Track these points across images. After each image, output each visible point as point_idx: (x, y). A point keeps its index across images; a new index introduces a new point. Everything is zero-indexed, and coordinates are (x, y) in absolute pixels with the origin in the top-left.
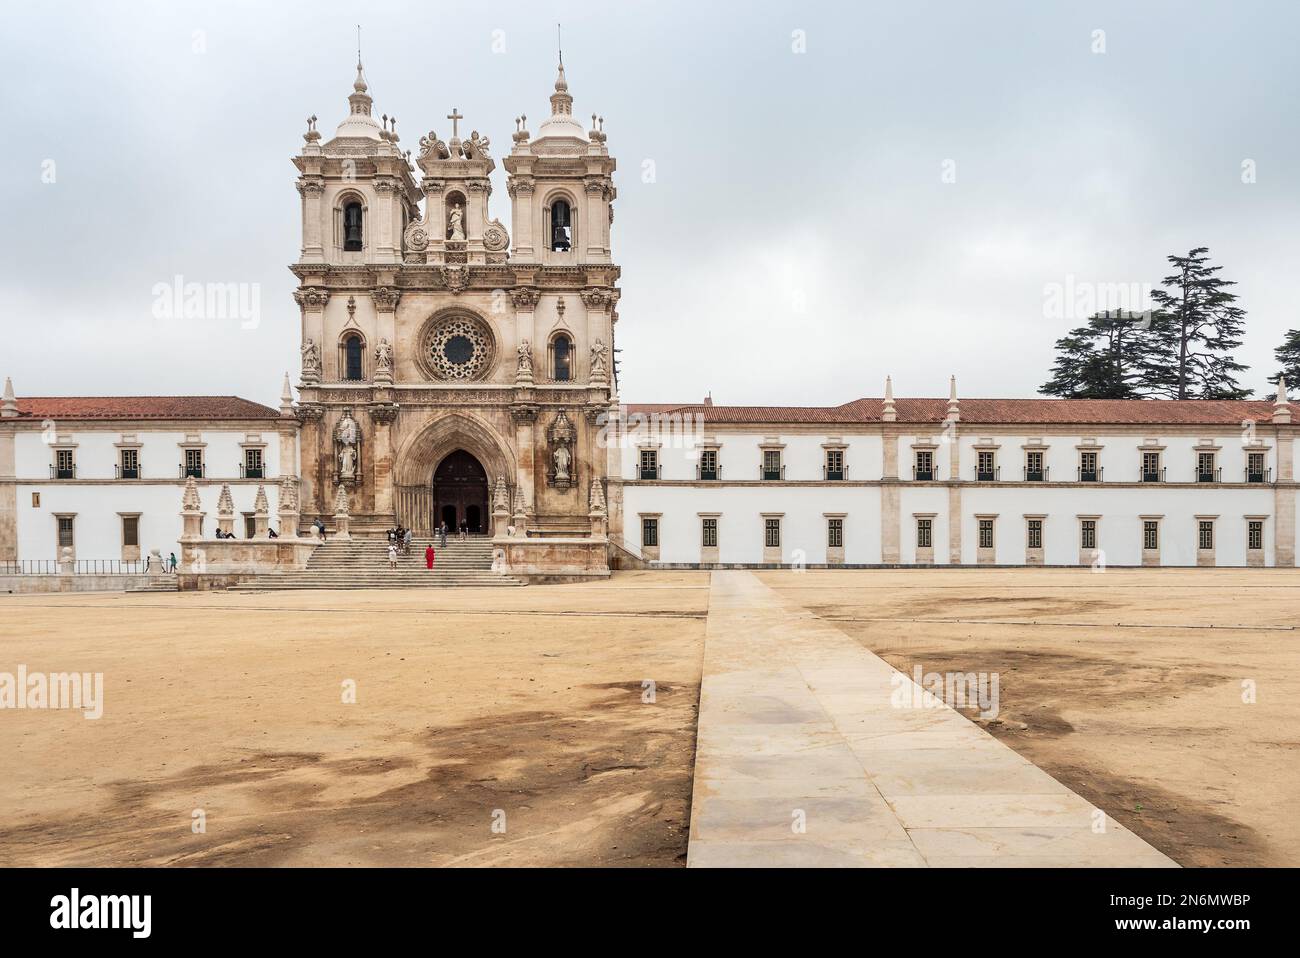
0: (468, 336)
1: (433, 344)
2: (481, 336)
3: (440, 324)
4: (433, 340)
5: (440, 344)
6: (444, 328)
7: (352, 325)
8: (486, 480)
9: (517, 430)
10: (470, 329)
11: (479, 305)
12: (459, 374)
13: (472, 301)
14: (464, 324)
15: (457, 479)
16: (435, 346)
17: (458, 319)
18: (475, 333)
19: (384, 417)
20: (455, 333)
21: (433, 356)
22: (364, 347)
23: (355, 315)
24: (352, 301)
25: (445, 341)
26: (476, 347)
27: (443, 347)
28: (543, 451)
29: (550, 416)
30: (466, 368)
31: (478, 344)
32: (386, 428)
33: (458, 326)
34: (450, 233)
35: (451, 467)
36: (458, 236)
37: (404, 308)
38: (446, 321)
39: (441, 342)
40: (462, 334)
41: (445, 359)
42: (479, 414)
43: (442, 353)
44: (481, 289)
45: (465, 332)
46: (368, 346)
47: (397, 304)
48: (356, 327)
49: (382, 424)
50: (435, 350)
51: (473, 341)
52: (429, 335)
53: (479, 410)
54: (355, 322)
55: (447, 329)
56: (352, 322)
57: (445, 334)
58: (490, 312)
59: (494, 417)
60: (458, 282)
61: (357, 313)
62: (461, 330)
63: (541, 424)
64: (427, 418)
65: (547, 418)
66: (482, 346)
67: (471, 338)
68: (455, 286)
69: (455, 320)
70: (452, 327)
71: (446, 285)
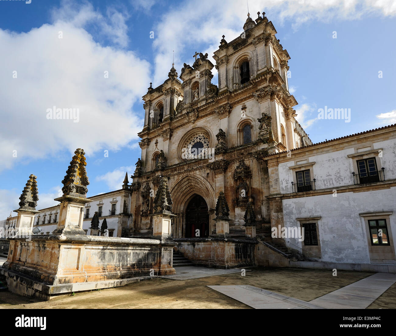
0: (201, 141)
3: (189, 139)
7: (157, 150)
9: (216, 177)
10: (202, 137)
11: (205, 124)
13: (200, 123)
14: (199, 136)
18: (204, 138)
20: (196, 141)
23: (158, 146)
24: (157, 141)
25: (191, 146)
26: (204, 145)
28: (231, 186)
29: (235, 165)
31: (205, 142)
33: (197, 138)
36: (196, 99)
37: (174, 137)
38: (192, 137)
40: (198, 141)
42: (198, 173)
44: (204, 116)
45: (200, 139)
47: (171, 136)
48: (158, 150)
51: (203, 143)
52: (185, 145)
53: (198, 171)
54: (158, 149)
55: (192, 141)
56: (156, 149)
57: (191, 143)
58: (208, 125)
59: (205, 174)
60: (193, 117)
61: (158, 144)
62: (198, 139)
63: (230, 171)
64: (176, 181)
65: (233, 168)
66: (207, 143)
67: (202, 141)
68: (192, 119)
69: (195, 136)
70: (194, 139)
71: (189, 121)
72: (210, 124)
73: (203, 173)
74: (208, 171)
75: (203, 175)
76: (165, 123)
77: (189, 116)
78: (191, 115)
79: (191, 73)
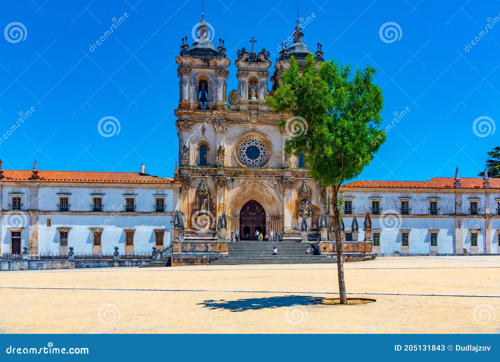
0: (257, 146)
1: (240, 149)
2: (263, 146)
3: (244, 139)
4: (241, 147)
5: (244, 149)
6: (246, 142)
7: (203, 139)
8: (265, 214)
9: (284, 191)
10: (258, 142)
11: (266, 132)
12: (253, 164)
13: (261, 128)
14: (256, 140)
15: (251, 214)
16: (242, 150)
17: (253, 137)
18: (261, 144)
19: (221, 183)
20: (251, 144)
21: (240, 155)
22: (209, 149)
23: (205, 134)
25: (246, 148)
26: (261, 151)
27: (245, 151)
28: (296, 200)
30: (256, 161)
32: (223, 189)
33: (253, 141)
34: (250, 96)
35: (248, 208)
36: (254, 99)
37: (229, 131)
38: (247, 138)
41: (246, 157)
43: (245, 154)
44: (265, 124)
45: (256, 144)
46: (211, 149)
47: (226, 129)
48: (205, 140)
49: (221, 187)
50: (241, 152)
51: (259, 148)
52: (239, 144)
54: (205, 137)
56: (203, 137)
57: (246, 145)
58: (269, 134)
59: (273, 184)
60: (255, 120)
61: (206, 133)
62: (254, 143)
63: (295, 188)
64: (242, 185)
65: (298, 185)
66: (264, 151)
68: (253, 121)
69: (251, 138)
70: (250, 141)
71: (249, 121)
72: (271, 134)
73: (271, 183)
74: (276, 183)
75: (271, 185)
77: (251, 117)
78: (253, 117)
79: (250, 64)
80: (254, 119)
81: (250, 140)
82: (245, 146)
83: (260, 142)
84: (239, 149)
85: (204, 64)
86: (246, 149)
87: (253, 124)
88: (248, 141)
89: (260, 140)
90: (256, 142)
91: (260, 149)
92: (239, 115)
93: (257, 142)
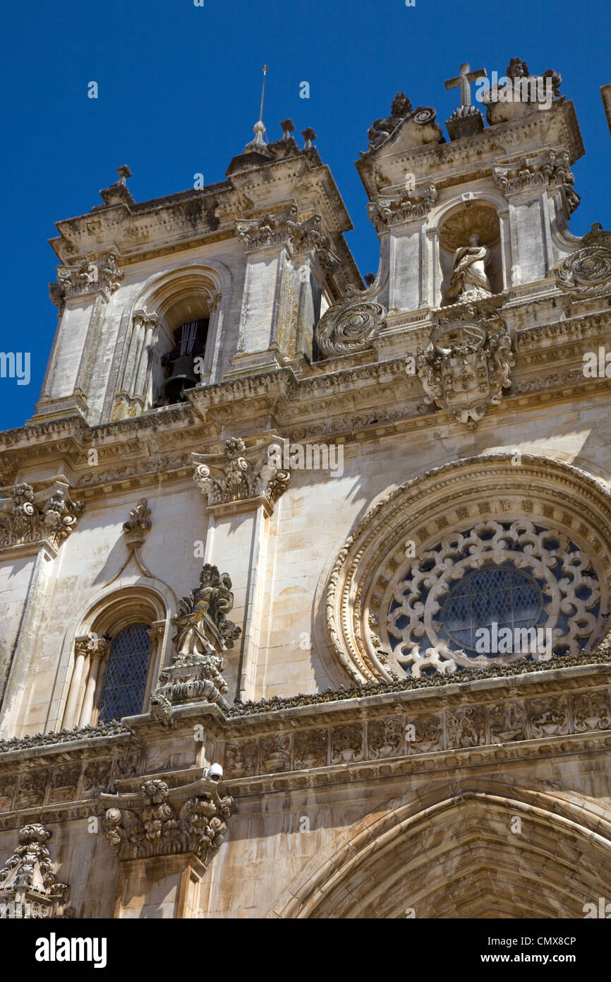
0: (523, 560)
1: (396, 605)
2: (572, 548)
3: (422, 537)
4: (396, 589)
5: (423, 598)
6: (438, 548)
7: (132, 577)
10: (528, 535)
14: (506, 524)
16: (405, 609)
17: (485, 509)
18: (552, 544)
20: (477, 557)
21: (395, 641)
24: (142, 512)
25: (438, 587)
26: (555, 587)
27: (432, 606)
31: (562, 573)
33: (487, 535)
37: (297, 502)
38: (442, 526)
39: (424, 591)
40: (500, 554)
41: (440, 647)
43: (429, 628)
44: (557, 394)
45: (512, 545)
48: (143, 583)
51: (542, 570)
52: (382, 572)
54: (143, 567)
55: (447, 550)
56: (133, 569)
57: (439, 566)
60: (473, 385)
61: (153, 540)
62: (498, 544)
67: (535, 562)
68: (465, 398)
69: (475, 519)
70: (462, 542)
71: (434, 408)
76: (239, 395)
77: (445, 372)
78: (458, 371)
79: (440, 154)
80: (465, 379)
81: (467, 534)
82: (430, 579)
83: (538, 530)
84: (386, 600)
85: (189, 230)
86: (440, 599)
87: (464, 418)
88: (455, 545)
89: (537, 515)
90: (512, 534)
91: (548, 574)
92: (368, 394)
93: (521, 532)
